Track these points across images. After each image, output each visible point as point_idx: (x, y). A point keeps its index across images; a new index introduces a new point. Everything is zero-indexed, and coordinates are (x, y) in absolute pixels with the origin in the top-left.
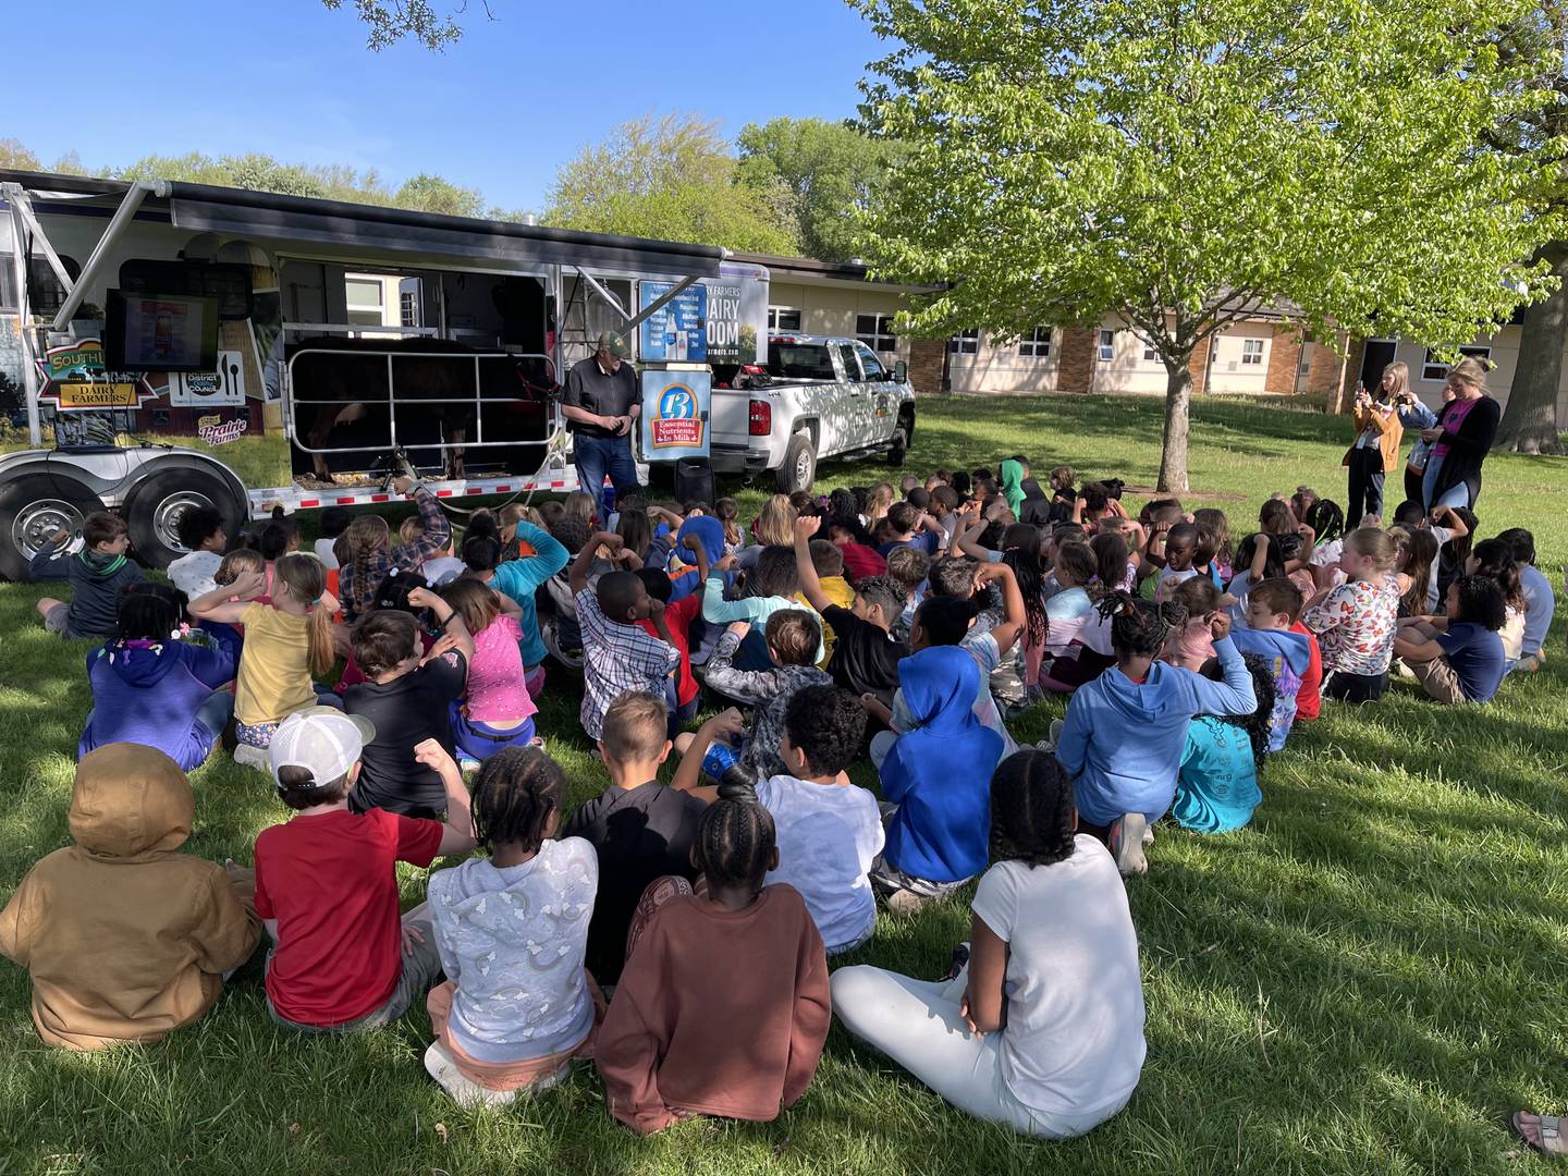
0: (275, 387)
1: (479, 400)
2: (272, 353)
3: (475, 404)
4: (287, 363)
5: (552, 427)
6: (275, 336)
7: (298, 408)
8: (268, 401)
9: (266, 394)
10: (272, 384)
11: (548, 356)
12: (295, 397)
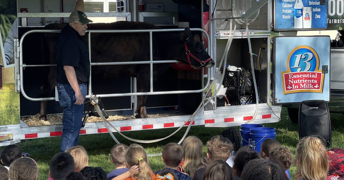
0: (11, 56)
1: (152, 62)
2: (10, 33)
3: (149, 65)
4: (20, 39)
5: (206, 79)
6: (12, 22)
7: (25, 70)
8: (6, 66)
9: (5, 61)
10: (9, 54)
11: (204, 30)
12: (24, 62)
